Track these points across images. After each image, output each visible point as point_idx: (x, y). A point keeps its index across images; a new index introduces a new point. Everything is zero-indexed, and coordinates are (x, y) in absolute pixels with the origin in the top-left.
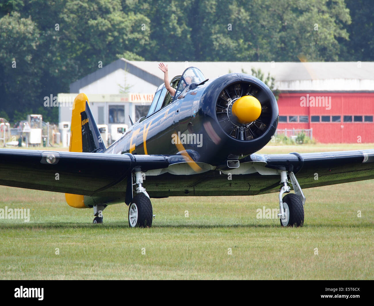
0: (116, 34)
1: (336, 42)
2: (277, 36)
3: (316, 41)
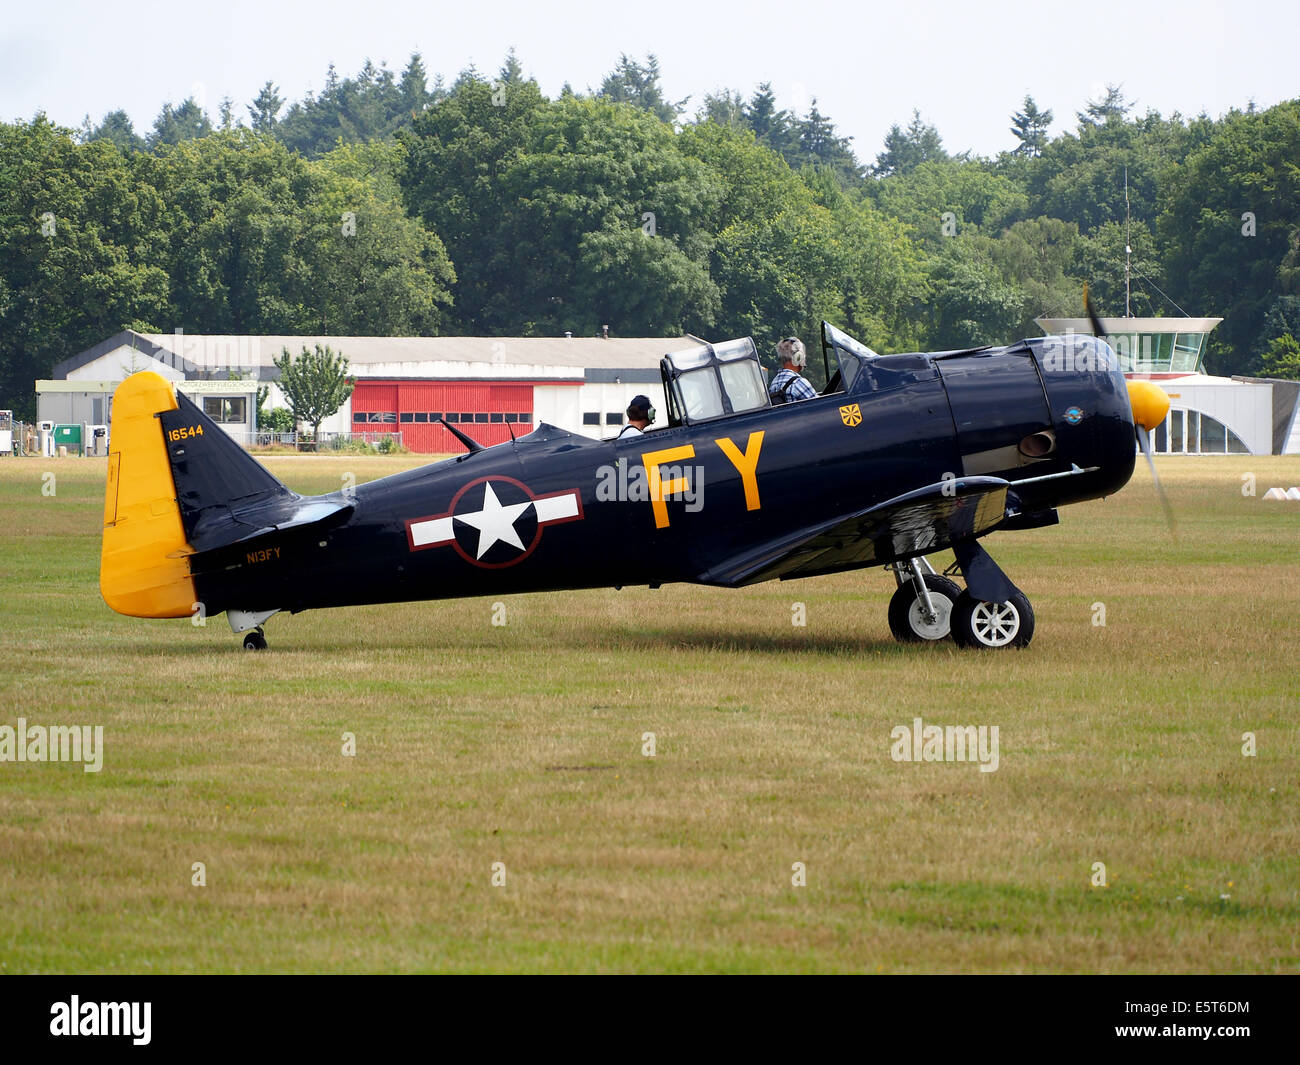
1: (436, 308)
2: (352, 299)
3: (407, 307)
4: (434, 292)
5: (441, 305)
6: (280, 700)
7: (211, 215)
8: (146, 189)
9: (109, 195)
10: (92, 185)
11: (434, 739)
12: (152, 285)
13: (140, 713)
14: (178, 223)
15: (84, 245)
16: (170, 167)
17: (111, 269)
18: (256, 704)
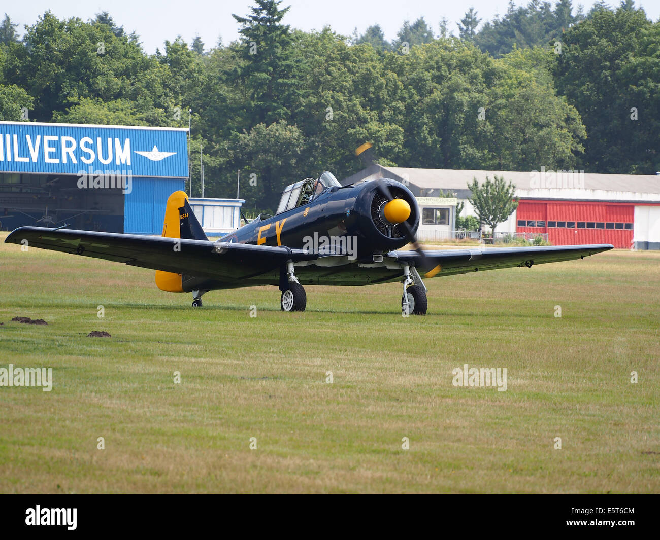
0: (373, 142)
1: (573, 155)
2: (519, 148)
3: (554, 154)
4: (572, 144)
5: (576, 152)
6: (470, 402)
7: (431, 92)
8: (391, 75)
9: (367, 79)
10: (358, 72)
11: (568, 431)
12: (393, 136)
13: (381, 407)
14: (411, 97)
15: (351, 110)
16: (406, 62)
17: (366, 125)
18: (454, 404)
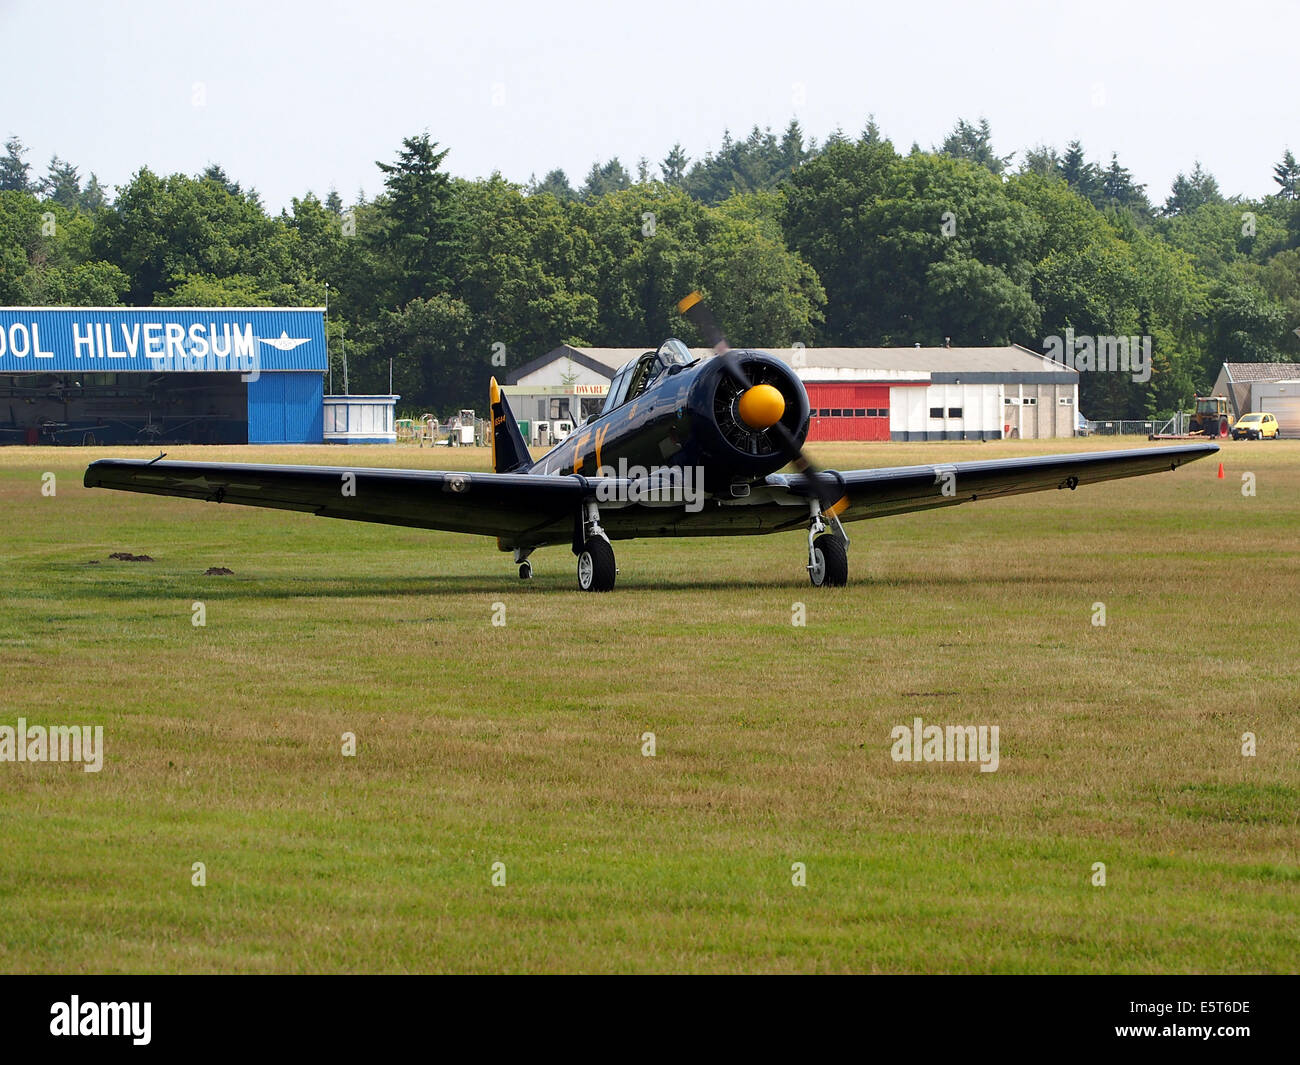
0: (560, 316)
1: (811, 325)
2: (744, 318)
3: (787, 324)
4: (810, 312)
5: (815, 322)
6: (688, 641)
7: (631, 251)
8: (579, 231)
9: (550, 237)
10: (537, 230)
11: (812, 672)
12: (585, 308)
13: (577, 651)
14: (605, 258)
15: (531, 277)
16: (598, 214)
17: (551, 296)
18: (669, 643)
